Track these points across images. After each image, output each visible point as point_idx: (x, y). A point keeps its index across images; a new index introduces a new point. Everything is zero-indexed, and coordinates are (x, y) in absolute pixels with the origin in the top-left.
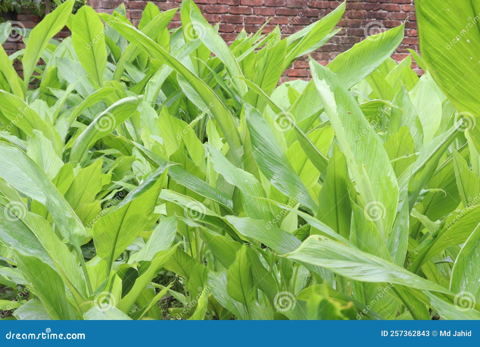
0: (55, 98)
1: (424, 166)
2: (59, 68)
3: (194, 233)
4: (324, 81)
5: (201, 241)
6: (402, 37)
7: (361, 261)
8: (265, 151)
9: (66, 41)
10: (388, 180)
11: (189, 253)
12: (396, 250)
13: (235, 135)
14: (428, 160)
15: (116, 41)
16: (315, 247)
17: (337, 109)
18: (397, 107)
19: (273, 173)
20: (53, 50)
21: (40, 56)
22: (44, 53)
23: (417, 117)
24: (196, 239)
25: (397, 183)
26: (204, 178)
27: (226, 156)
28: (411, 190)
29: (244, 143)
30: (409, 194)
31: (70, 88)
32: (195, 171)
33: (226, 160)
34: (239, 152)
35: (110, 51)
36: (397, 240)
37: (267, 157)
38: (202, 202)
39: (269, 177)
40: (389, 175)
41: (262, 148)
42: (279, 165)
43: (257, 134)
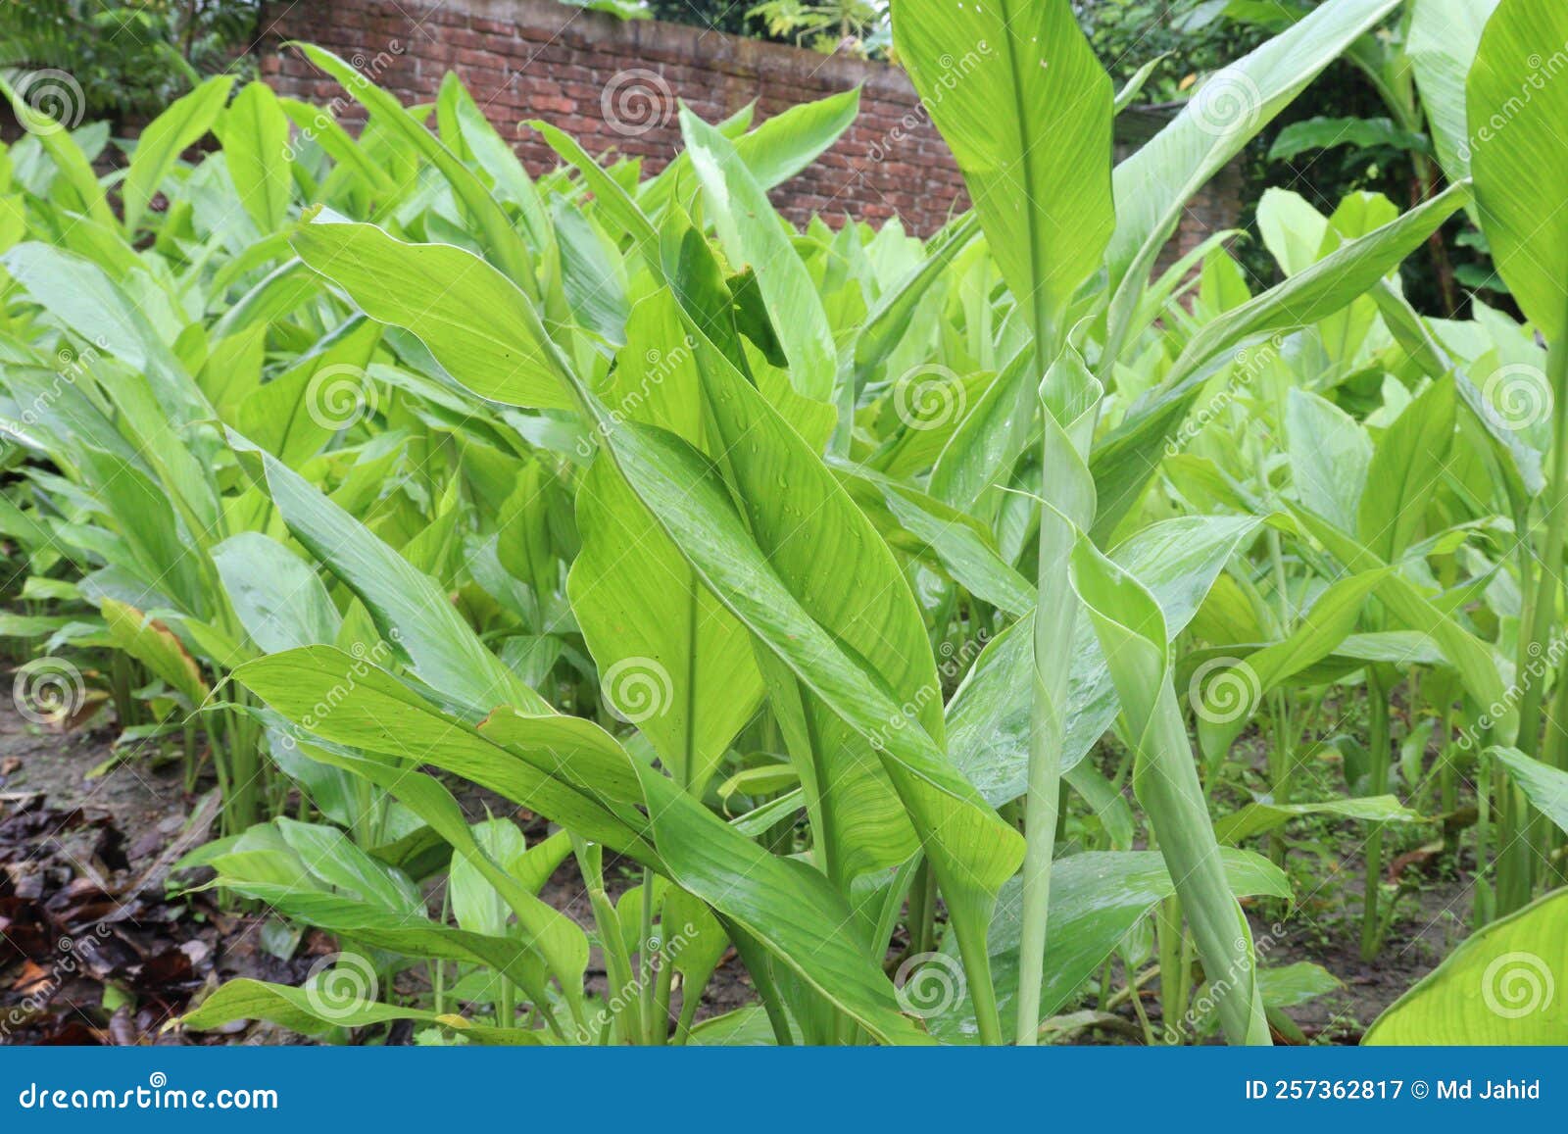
0: (187, 264)
1: (885, 314)
2: (196, 207)
3: (440, 480)
4: (707, 150)
6: (854, 114)
8: (587, 284)
9: (213, 160)
10: (818, 343)
14: (895, 303)
15: (313, 173)
19: (600, 327)
20: (184, 177)
21: (157, 186)
22: (166, 183)
25: (834, 353)
28: (860, 361)
29: (545, 295)
30: (857, 367)
31: (214, 243)
35: (298, 192)
37: (591, 297)
40: (820, 335)
41: (580, 277)
42: (610, 309)
43: (573, 252)
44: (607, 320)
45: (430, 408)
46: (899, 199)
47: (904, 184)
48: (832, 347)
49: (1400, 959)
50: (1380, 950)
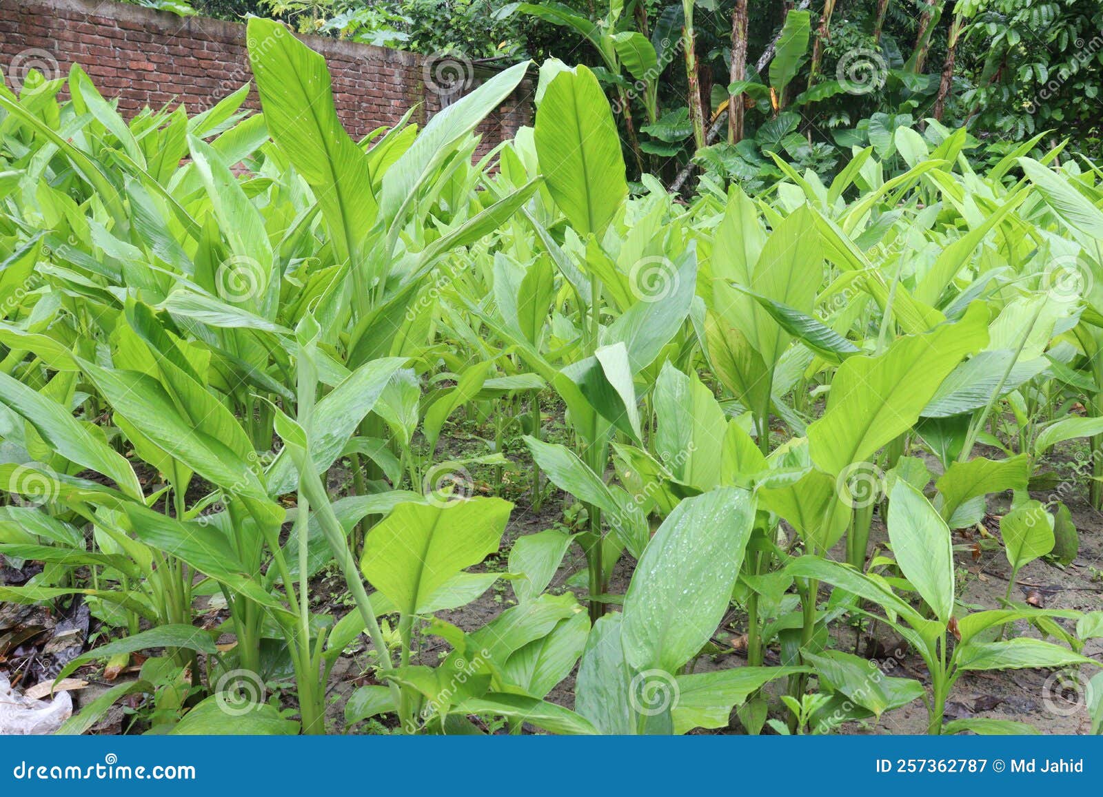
5: (91, 320)
7: (223, 311)
8: (145, 220)
10: (263, 246)
11: (79, 330)
12: (268, 310)
13: (120, 209)
16: (180, 300)
17: (214, 180)
18: (285, 185)
19: (155, 243)
23: (304, 195)
24: (85, 316)
26: (91, 253)
27: (112, 232)
32: (81, 246)
33: (111, 236)
34: (126, 226)
36: (269, 301)
37: (149, 227)
38: (89, 278)
39: (151, 247)
41: (143, 218)
42: (161, 234)
43: (138, 205)
44: (158, 239)
45: (70, 286)
46: (346, 113)
47: (348, 105)
48: (271, 249)
49: (552, 510)
50: (542, 508)
